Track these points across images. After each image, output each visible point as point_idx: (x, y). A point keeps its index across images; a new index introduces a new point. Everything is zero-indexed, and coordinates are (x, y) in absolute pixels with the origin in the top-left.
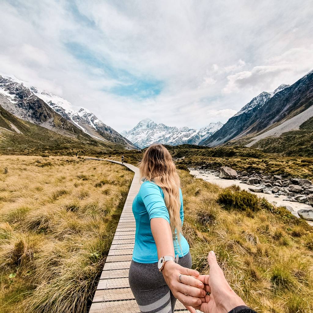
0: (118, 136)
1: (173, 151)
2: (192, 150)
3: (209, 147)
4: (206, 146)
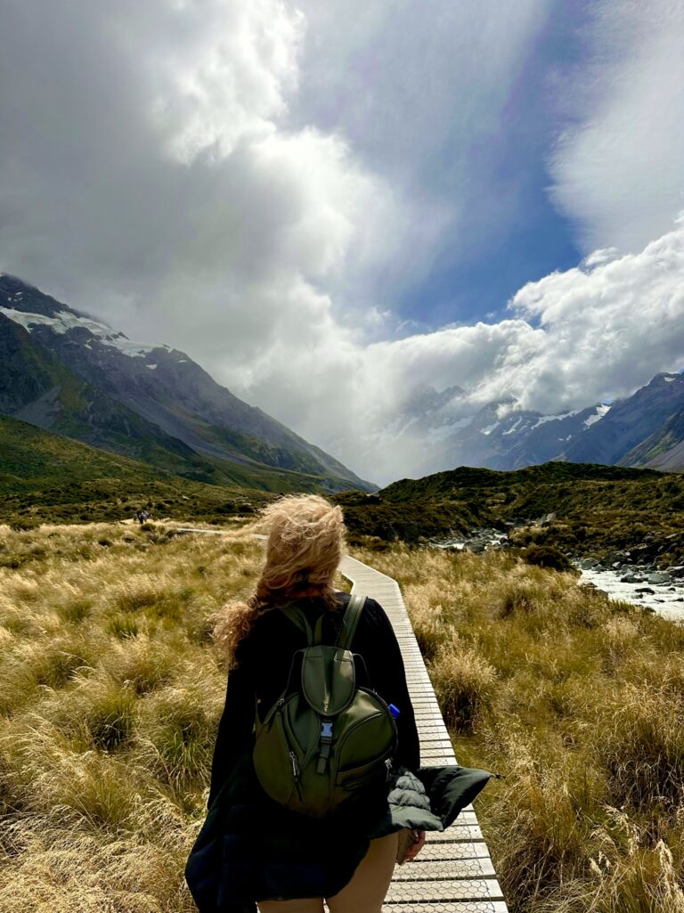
1: (506, 490)
2: (586, 485)
3: (656, 469)
4: (642, 468)
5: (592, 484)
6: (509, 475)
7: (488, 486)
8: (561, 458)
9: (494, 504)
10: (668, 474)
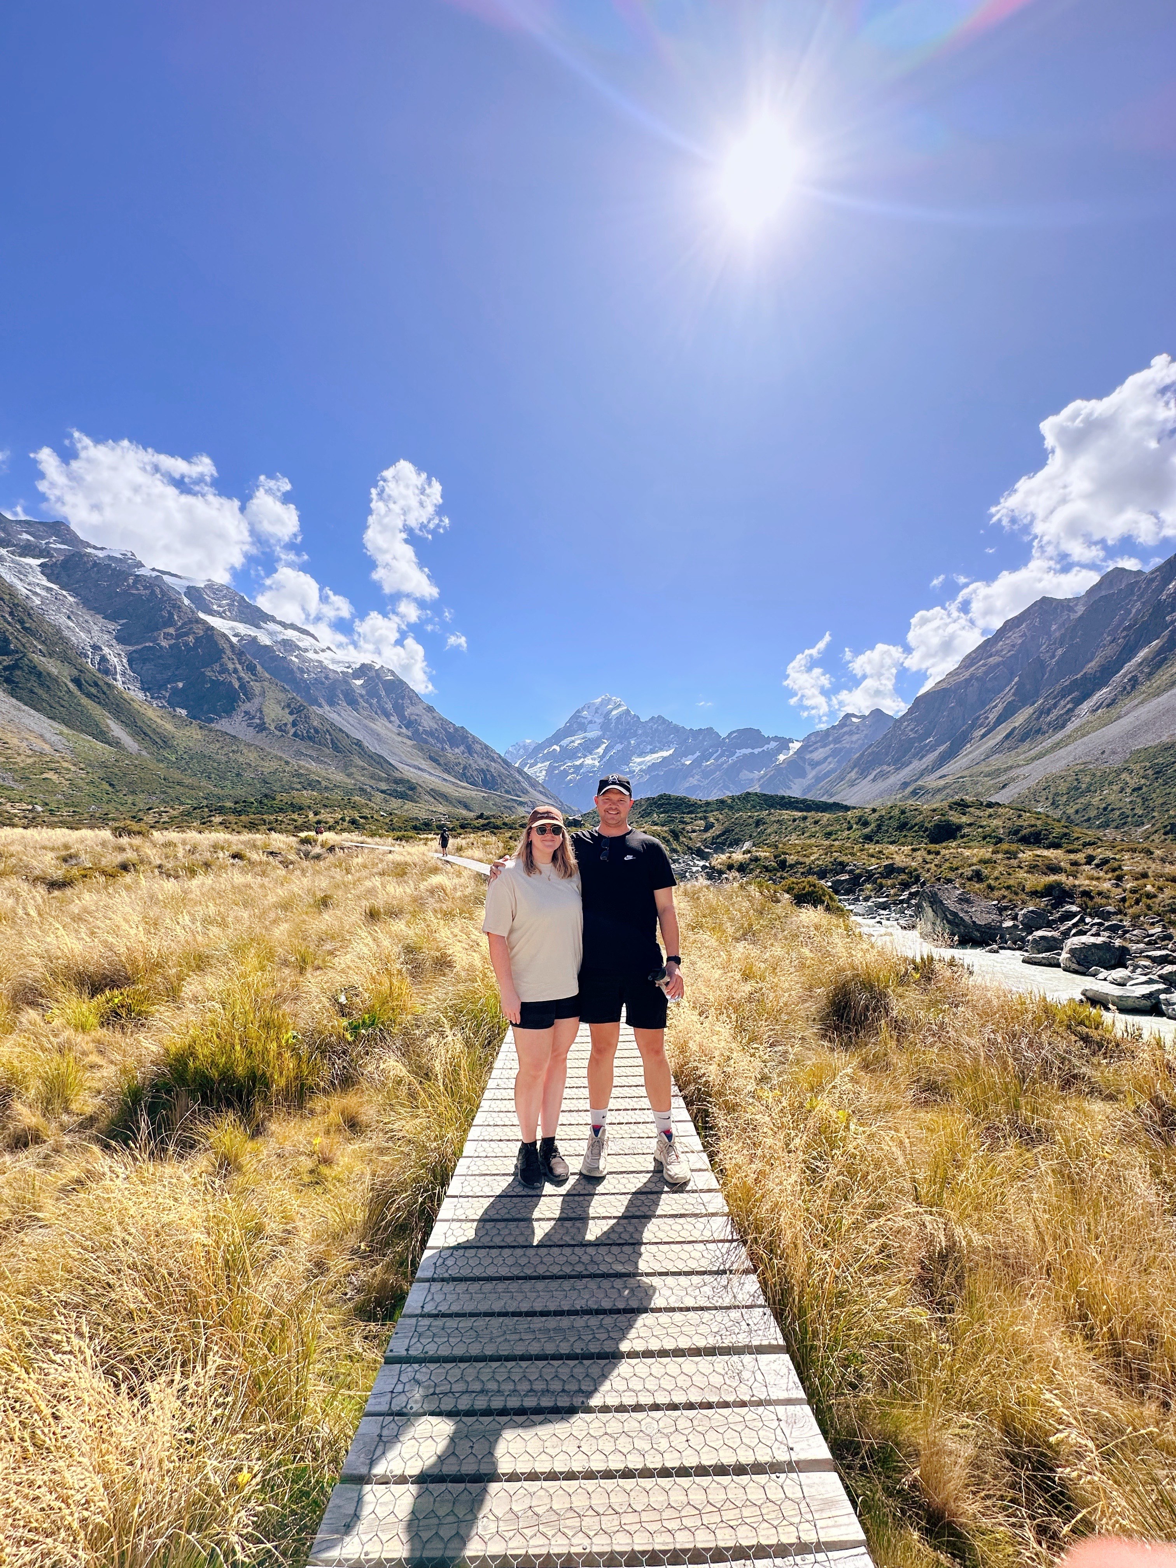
0: (495, 761)
1: (705, 818)
2: (781, 815)
3: (845, 803)
4: (831, 801)
5: (787, 814)
6: (708, 804)
7: (688, 813)
8: (756, 789)
9: (694, 831)
10: (854, 808)
